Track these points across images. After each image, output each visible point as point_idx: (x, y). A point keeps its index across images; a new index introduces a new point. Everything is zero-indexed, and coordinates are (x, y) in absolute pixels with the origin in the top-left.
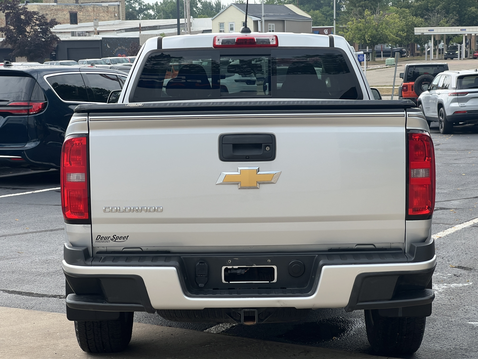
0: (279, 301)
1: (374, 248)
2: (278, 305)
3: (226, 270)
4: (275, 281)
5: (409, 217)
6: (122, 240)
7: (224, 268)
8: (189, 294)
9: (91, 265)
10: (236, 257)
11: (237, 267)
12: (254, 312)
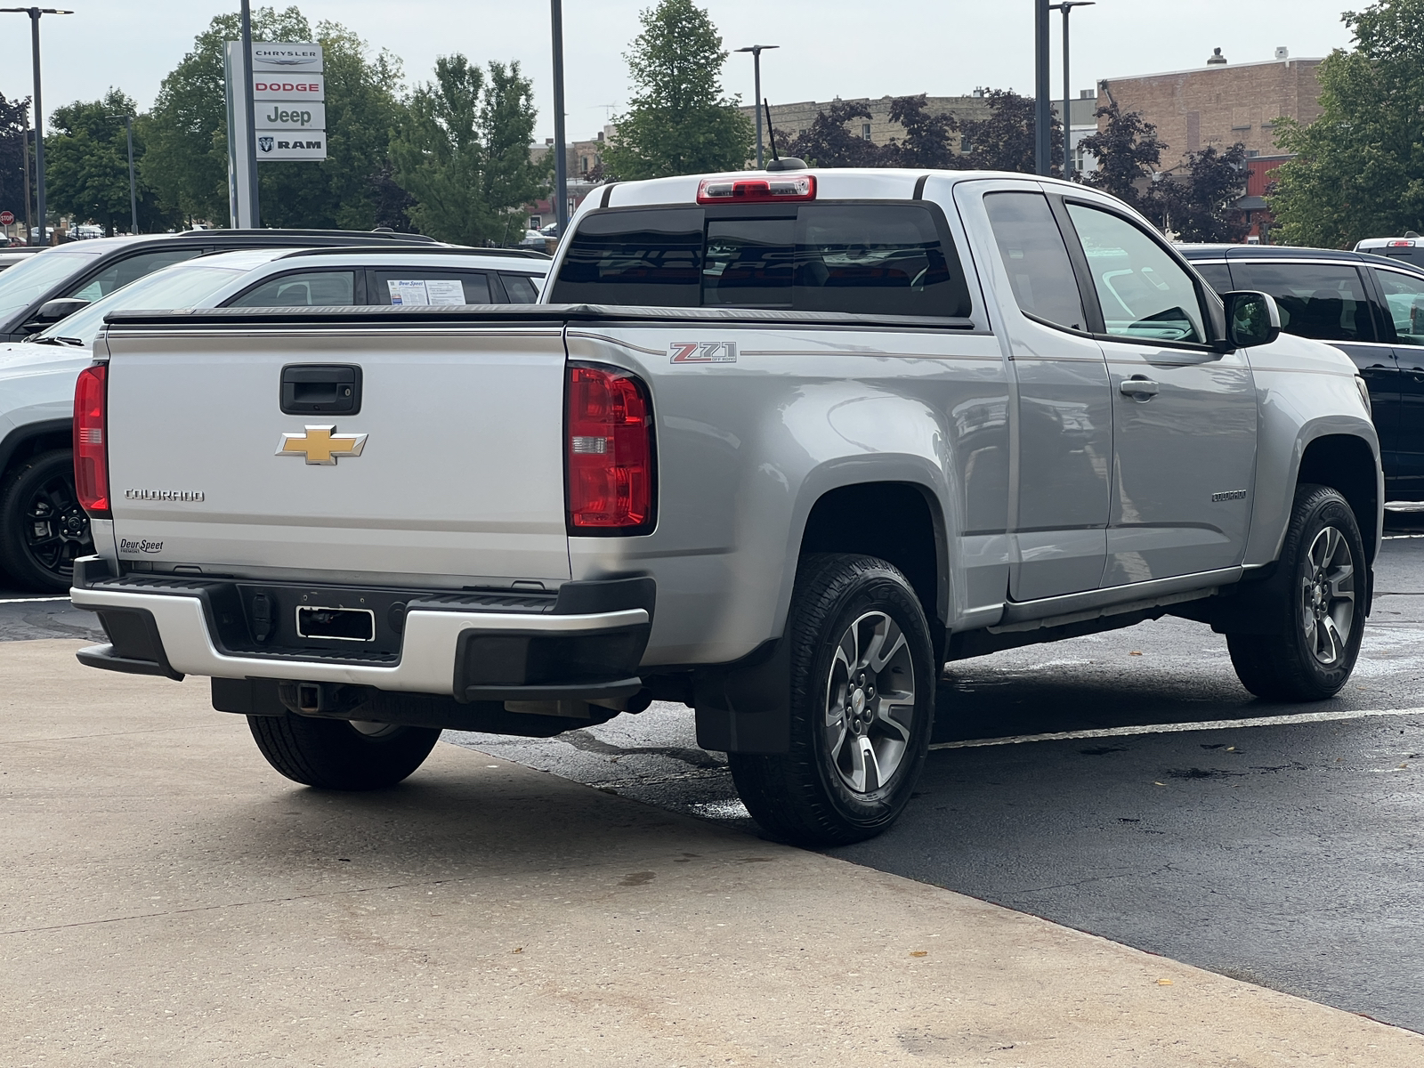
0: (348, 672)
1: (542, 588)
2: (348, 680)
3: (302, 610)
4: (373, 639)
5: (573, 530)
6: (155, 550)
7: (298, 608)
8: (223, 648)
9: (92, 589)
10: (314, 590)
11: (316, 608)
12: (315, 689)
